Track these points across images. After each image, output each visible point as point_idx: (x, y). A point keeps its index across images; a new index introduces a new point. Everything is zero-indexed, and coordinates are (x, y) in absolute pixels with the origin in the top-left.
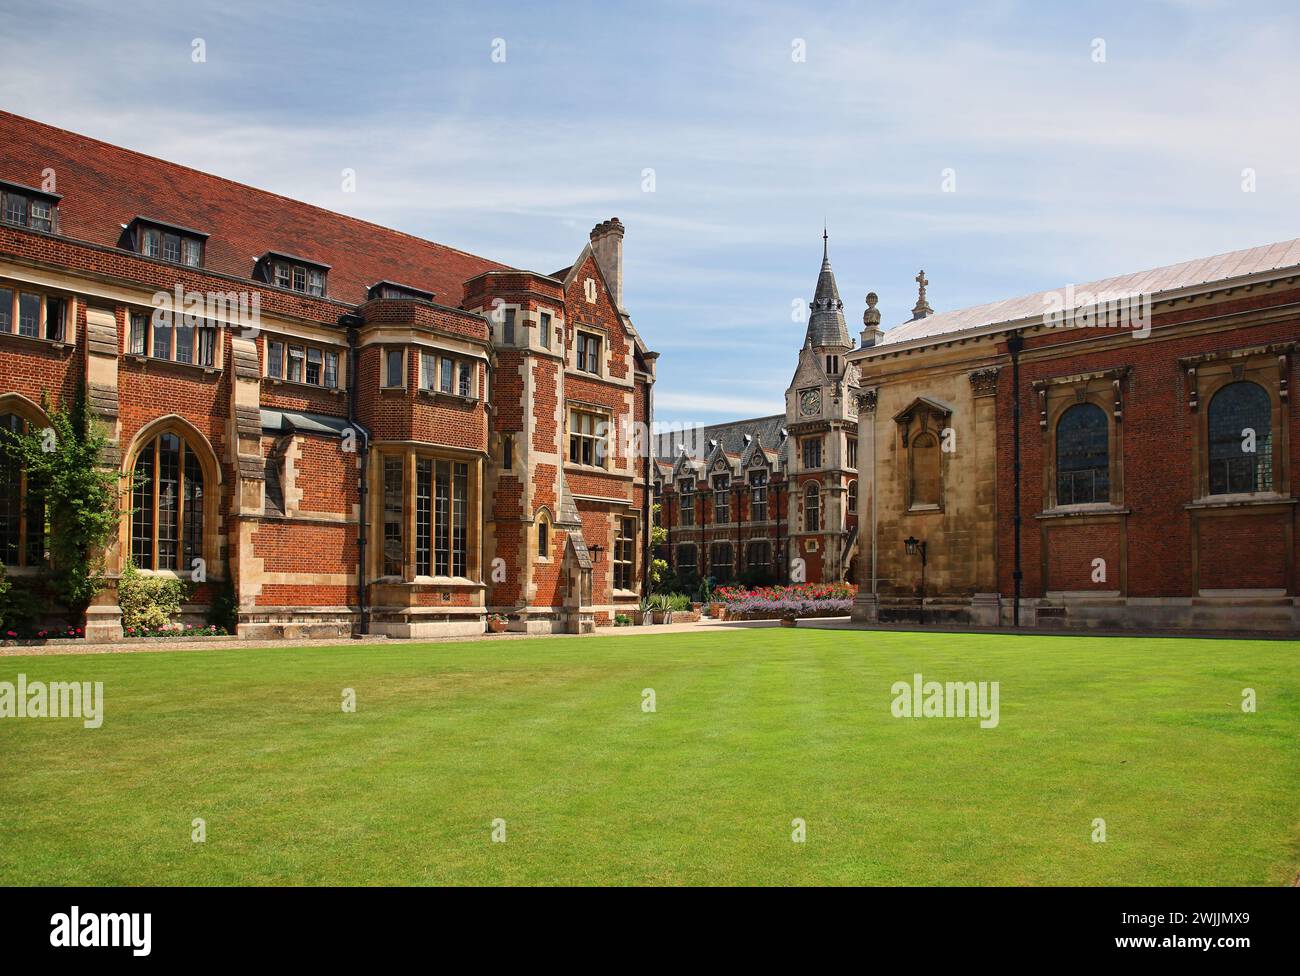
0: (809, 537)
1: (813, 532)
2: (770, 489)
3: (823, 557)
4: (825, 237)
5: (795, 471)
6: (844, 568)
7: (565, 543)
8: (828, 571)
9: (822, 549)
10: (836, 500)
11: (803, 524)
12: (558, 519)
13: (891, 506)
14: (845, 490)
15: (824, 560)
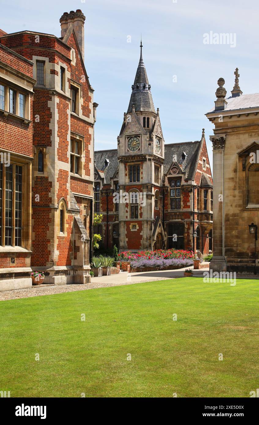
0: (133, 222)
1: (135, 219)
2: (102, 193)
3: (141, 234)
4: (141, 46)
5: (124, 184)
6: (153, 240)
7: (72, 222)
8: (145, 242)
9: (141, 229)
10: (149, 201)
11: (128, 215)
12: (69, 207)
13: (234, 205)
14: (154, 195)
15: (142, 236)
